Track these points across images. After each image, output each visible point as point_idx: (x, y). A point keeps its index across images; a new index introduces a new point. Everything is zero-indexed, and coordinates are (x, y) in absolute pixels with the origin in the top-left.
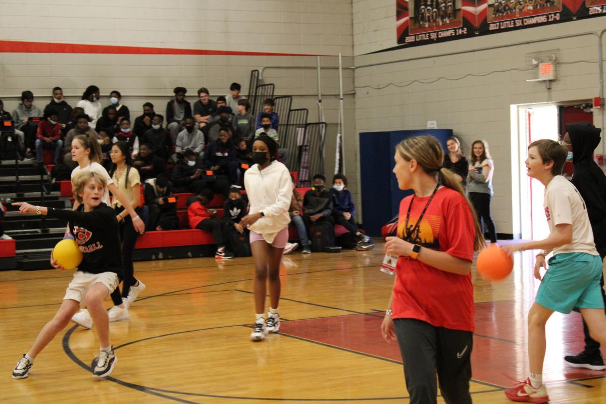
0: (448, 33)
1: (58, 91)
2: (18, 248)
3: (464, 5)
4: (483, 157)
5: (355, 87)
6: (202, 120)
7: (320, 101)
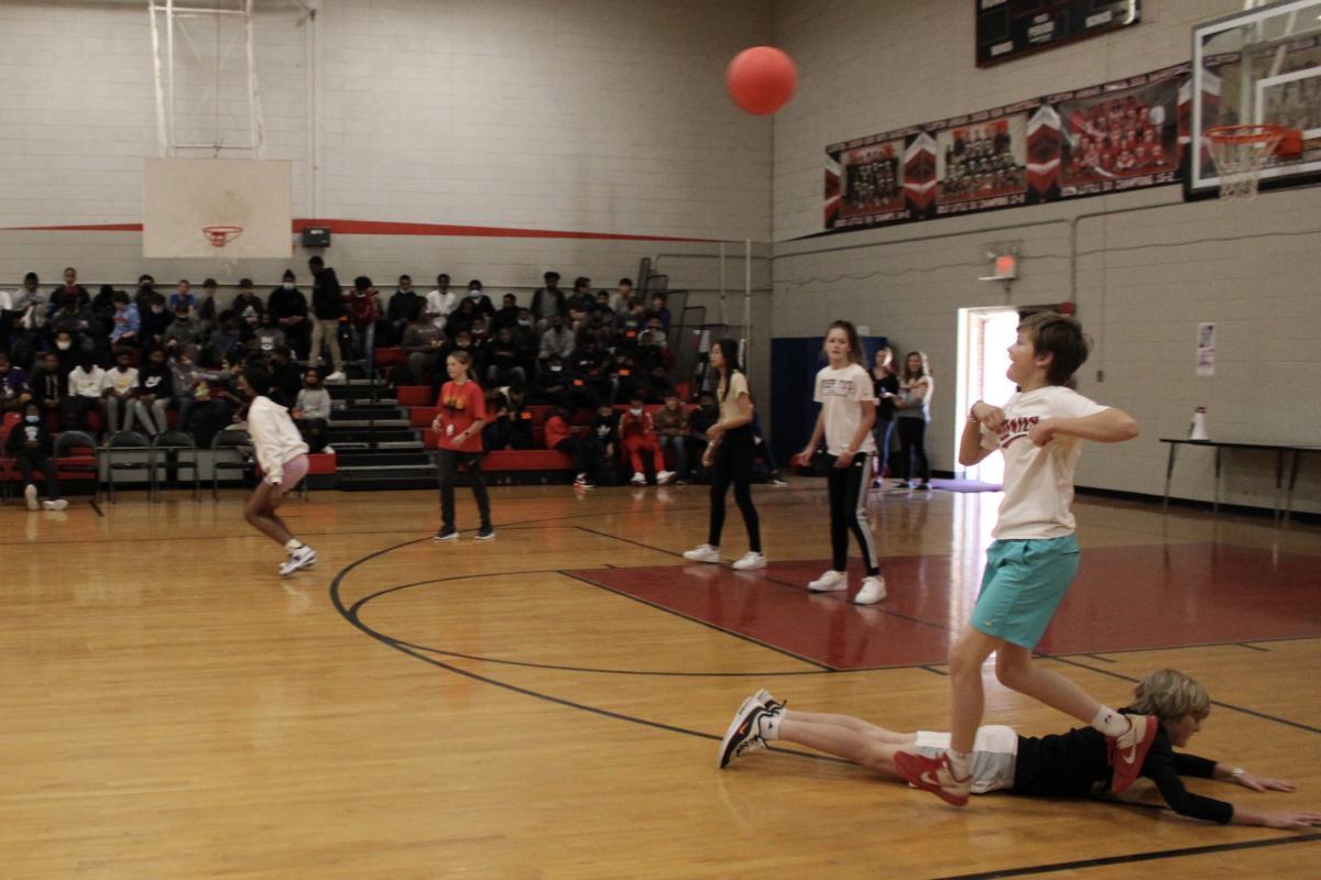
0: (887, 217)
1: (405, 281)
2: (339, 464)
3: (907, 181)
4: (920, 373)
5: (772, 282)
6: (579, 317)
7: (723, 298)
